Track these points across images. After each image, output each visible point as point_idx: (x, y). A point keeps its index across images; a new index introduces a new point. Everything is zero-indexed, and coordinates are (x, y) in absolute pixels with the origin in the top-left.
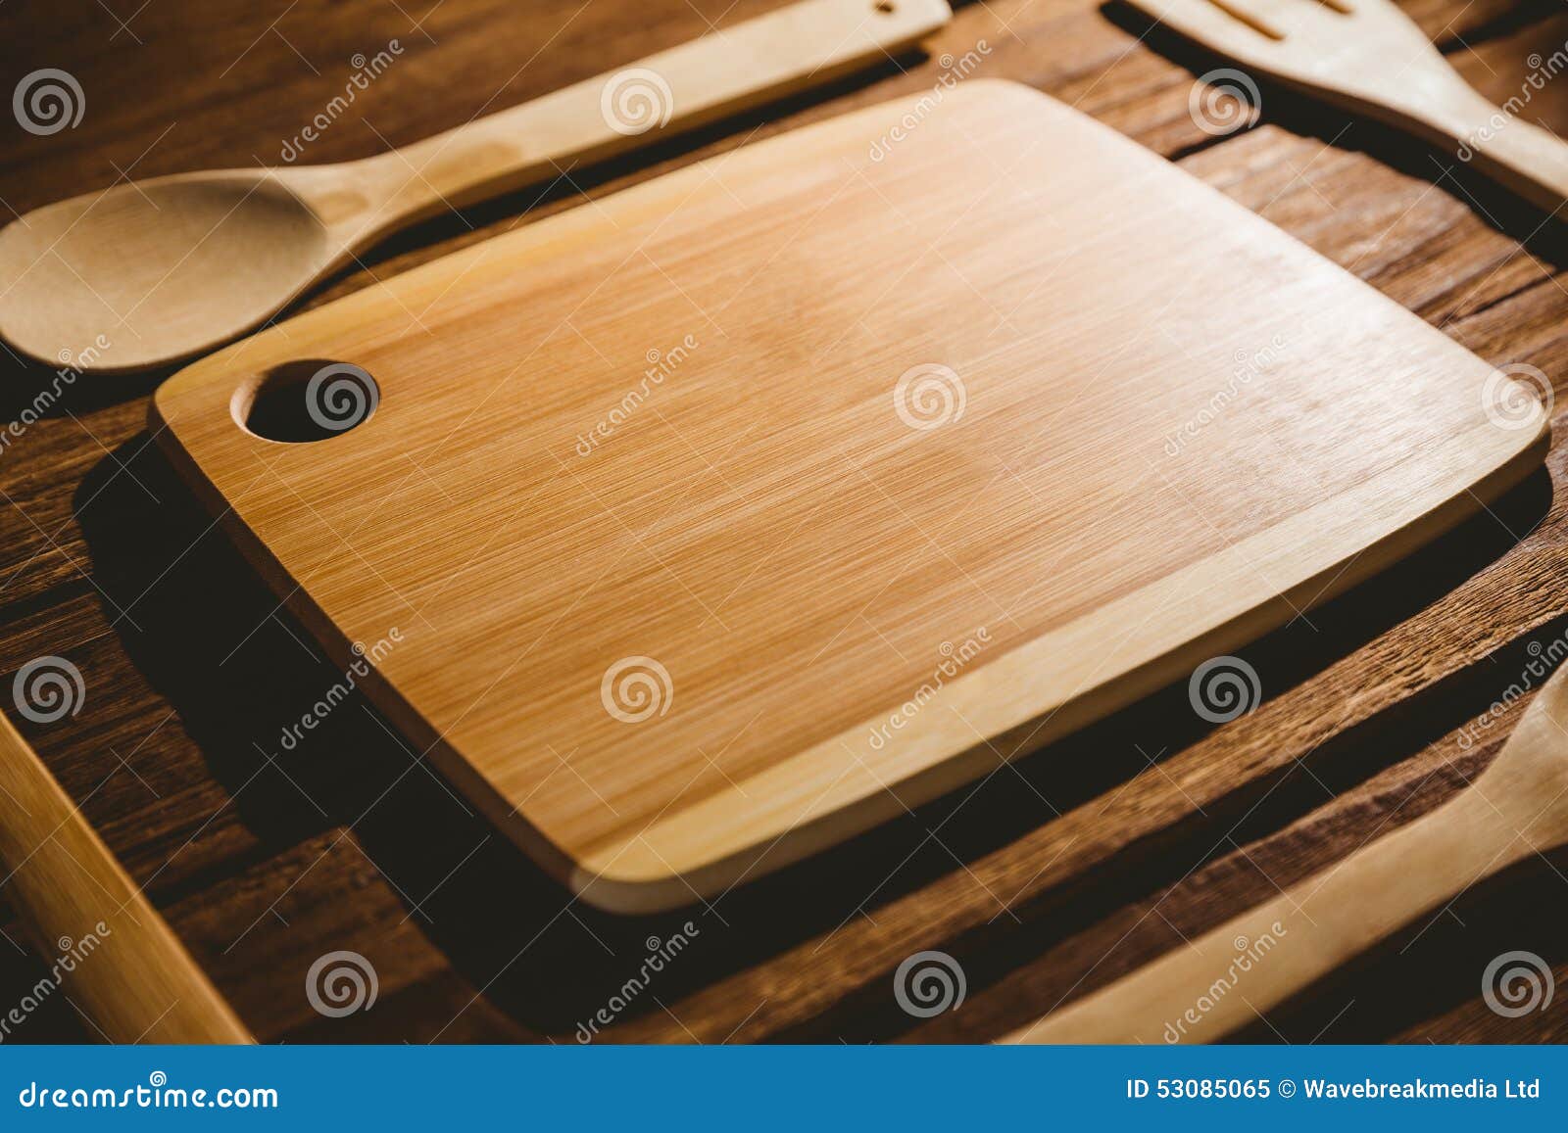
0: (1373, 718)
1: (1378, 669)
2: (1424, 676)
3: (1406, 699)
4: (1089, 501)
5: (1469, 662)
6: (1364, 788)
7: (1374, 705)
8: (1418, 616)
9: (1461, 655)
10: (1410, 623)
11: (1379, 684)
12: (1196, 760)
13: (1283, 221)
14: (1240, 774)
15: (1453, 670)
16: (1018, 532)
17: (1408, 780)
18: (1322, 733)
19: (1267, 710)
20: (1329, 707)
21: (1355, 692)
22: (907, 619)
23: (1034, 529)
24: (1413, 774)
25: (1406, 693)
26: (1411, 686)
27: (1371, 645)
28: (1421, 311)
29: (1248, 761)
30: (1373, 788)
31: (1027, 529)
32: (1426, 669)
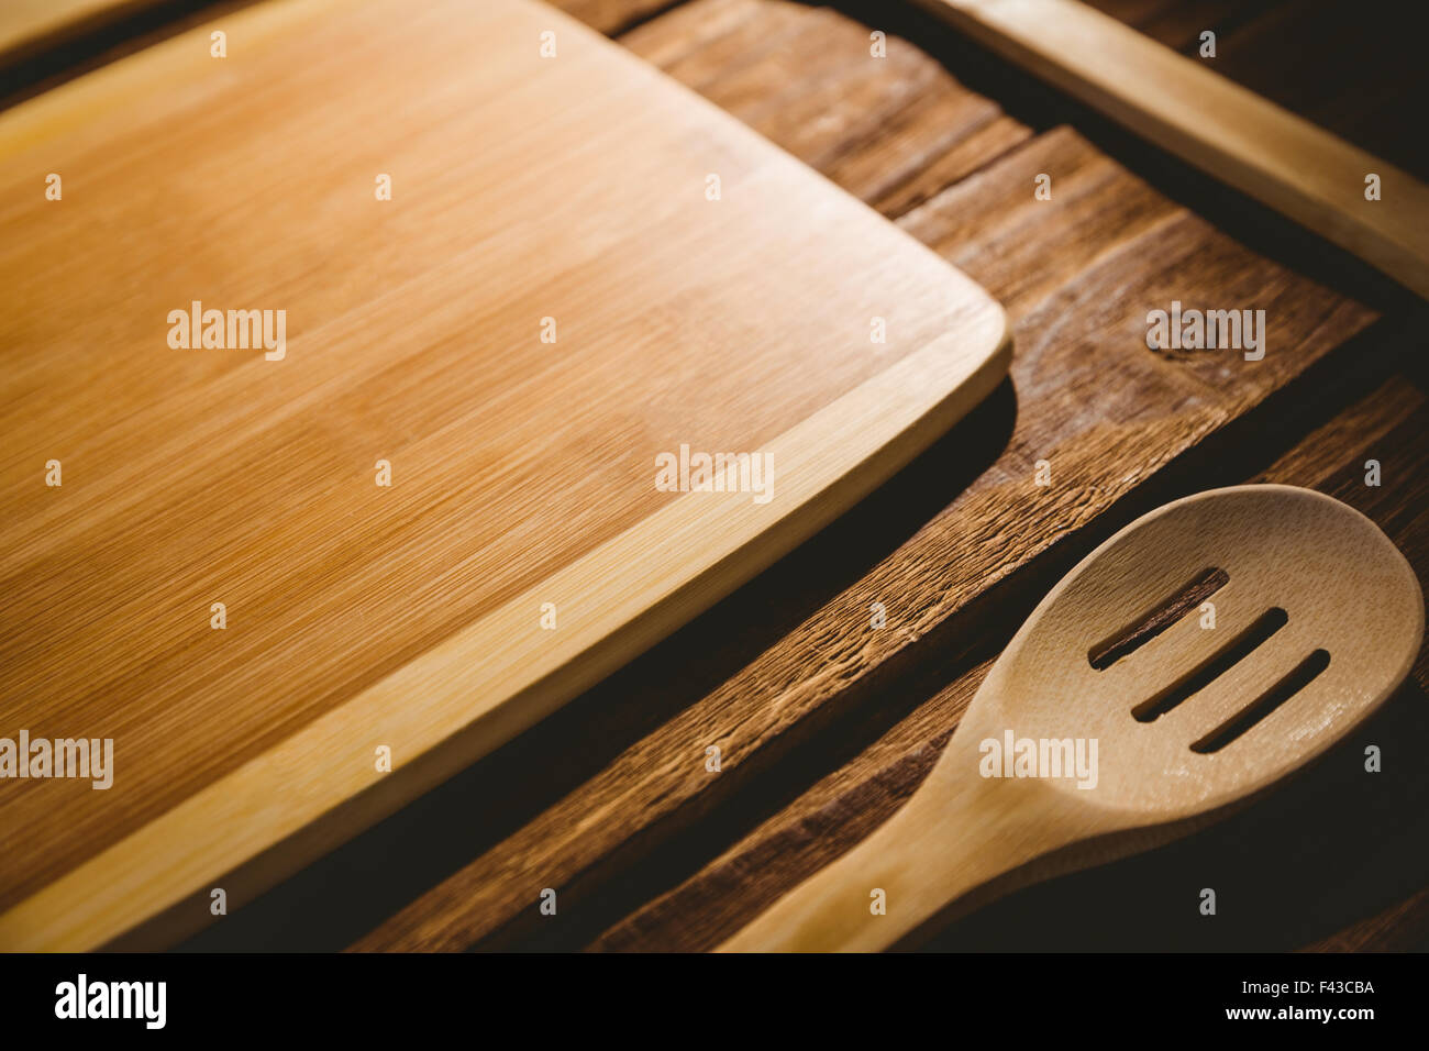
0: (804, 719)
1: (810, 655)
2: (863, 661)
3: (839, 693)
4: (483, 477)
5: (913, 639)
6: (792, 809)
7: (803, 704)
8: (860, 583)
9: (905, 630)
10: (849, 593)
11: (811, 676)
12: (594, 797)
13: (727, 102)
14: (643, 811)
15: (896, 650)
16: (399, 524)
17: (843, 794)
18: (742, 747)
19: (680, 721)
20: (752, 711)
21: (784, 688)
22: (257, 651)
23: (417, 518)
24: (849, 785)
25: (840, 685)
26: (847, 675)
27: (805, 625)
28: (875, 202)
29: (654, 794)
30: (801, 807)
31: (409, 519)
32: (866, 651)
